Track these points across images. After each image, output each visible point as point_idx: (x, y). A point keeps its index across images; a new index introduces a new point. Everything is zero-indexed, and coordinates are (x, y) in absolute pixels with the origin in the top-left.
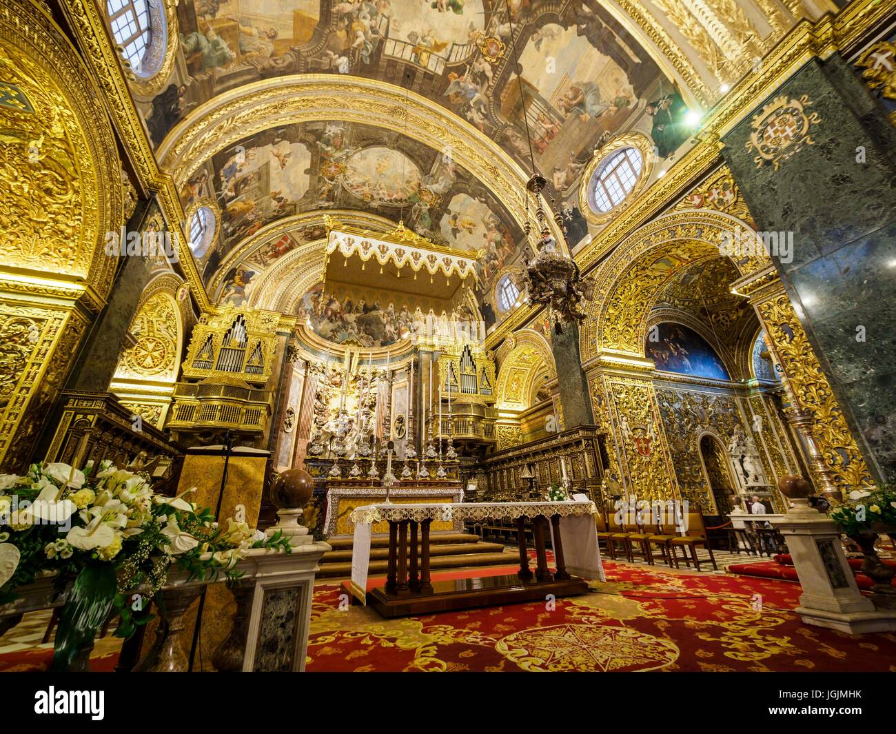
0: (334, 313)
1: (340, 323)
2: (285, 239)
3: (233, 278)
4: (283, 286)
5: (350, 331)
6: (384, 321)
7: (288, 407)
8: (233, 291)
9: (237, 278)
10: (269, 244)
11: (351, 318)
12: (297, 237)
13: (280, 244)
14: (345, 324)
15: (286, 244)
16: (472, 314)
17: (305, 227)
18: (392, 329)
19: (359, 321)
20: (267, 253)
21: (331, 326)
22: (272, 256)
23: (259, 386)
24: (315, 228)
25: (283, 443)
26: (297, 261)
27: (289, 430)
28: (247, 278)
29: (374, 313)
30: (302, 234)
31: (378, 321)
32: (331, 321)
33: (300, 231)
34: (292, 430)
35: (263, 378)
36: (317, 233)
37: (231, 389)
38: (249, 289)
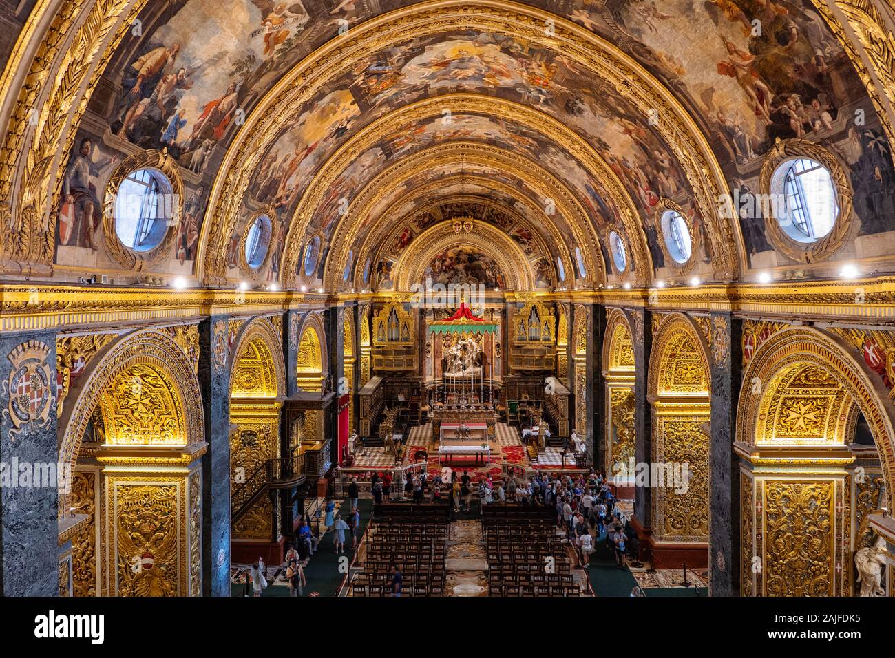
0: (447, 267)
1: (452, 272)
2: (406, 231)
3: (381, 269)
4: (411, 270)
5: (461, 276)
6: (484, 267)
7: (427, 342)
8: (383, 278)
9: (384, 268)
10: (397, 237)
11: (460, 267)
12: (413, 226)
13: (404, 235)
14: (456, 272)
15: (408, 235)
16: (549, 265)
17: (417, 217)
18: (491, 275)
19: (466, 268)
20: (397, 245)
21: (447, 275)
22: (401, 247)
23: (410, 347)
24: (425, 216)
25: (427, 364)
26: (416, 248)
27: (429, 355)
28: (389, 266)
29: (476, 262)
30: (416, 224)
31: (480, 268)
32: (446, 272)
33: (414, 222)
34: (431, 355)
35: (411, 344)
36: (426, 220)
37: (398, 353)
38: (391, 275)
